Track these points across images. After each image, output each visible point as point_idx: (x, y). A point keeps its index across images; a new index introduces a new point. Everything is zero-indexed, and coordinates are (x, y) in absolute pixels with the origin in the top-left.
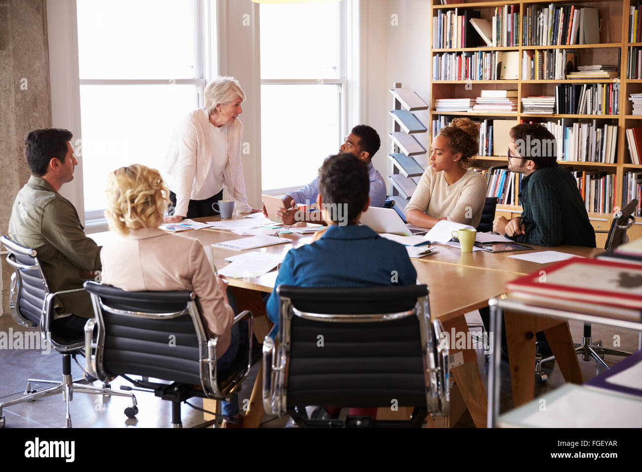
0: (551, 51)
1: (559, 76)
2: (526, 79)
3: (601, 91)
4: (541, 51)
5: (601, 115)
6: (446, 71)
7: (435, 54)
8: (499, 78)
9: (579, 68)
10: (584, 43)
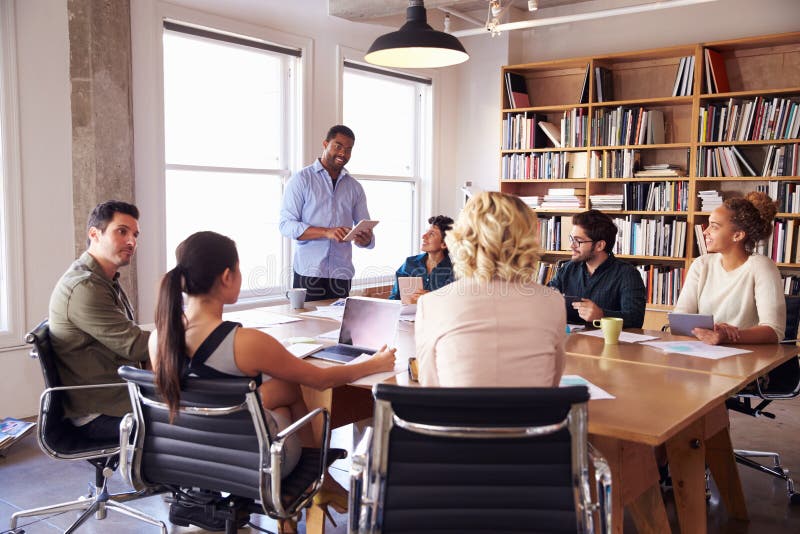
0: (619, 151)
1: (627, 175)
2: (594, 178)
3: (669, 189)
4: (609, 151)
5: (670, 211)
6: (515, 171)
7: (504, 155)
8: (566, 177)
9: (646, 168)
10: (652, 143)
